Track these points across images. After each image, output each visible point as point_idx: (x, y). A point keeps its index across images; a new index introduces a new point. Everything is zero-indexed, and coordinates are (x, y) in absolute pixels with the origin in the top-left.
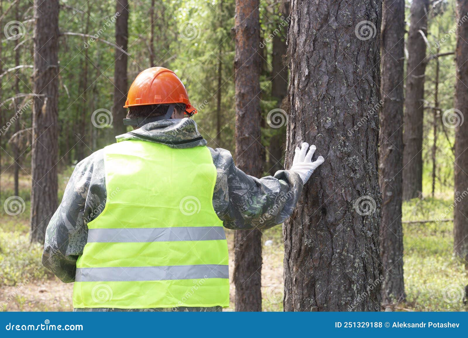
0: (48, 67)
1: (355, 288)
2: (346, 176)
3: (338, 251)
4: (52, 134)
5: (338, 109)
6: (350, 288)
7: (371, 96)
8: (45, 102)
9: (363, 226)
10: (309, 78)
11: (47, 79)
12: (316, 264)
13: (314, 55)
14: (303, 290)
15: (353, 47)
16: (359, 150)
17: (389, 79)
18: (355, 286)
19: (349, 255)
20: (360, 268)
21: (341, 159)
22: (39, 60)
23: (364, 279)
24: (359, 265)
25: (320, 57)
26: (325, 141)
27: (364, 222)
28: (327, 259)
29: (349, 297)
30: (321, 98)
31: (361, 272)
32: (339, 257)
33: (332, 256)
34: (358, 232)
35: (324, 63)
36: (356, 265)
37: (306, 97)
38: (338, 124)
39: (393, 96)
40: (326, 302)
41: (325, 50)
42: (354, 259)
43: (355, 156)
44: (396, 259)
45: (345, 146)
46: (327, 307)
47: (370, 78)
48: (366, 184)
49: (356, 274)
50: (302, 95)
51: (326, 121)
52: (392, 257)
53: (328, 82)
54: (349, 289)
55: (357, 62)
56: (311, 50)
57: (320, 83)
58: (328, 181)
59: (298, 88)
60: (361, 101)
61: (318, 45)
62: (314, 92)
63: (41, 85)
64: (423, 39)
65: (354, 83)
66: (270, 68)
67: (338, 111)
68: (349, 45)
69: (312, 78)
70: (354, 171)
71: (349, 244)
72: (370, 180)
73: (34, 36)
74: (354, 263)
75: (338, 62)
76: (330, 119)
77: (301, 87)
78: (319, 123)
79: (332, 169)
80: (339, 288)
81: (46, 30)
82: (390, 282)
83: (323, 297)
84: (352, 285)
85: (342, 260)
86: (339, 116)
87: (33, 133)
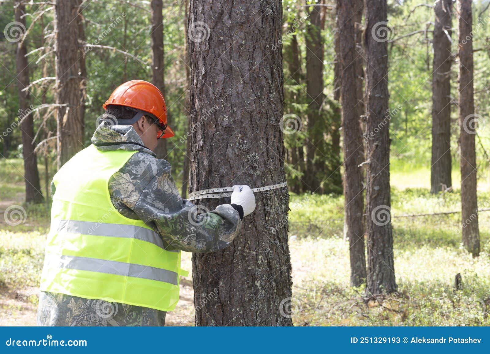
0: (69, 78)
1: (259, 285)
2: (245, 173)
3: (240, 248)
4: (75, 141)
5: (236, 106)
6: (254, 285)
7: (270, 93)
8: (67, 112)
9: (266, 223)
10: (206, 77)
11: (69, 89)
12: (219, 262)
13: (210, 55)
14: (208, 288)
15: (248, 44)
16: (258, 147)
17: (373, 77)
18: (259, 282)
19: (251, 252)
20: (263, 265)
21: (240, 156)
22: (60, 72)
23: (269, 275)
24: (262, 261)
25: (215, 55)
26: (223, 139)
27: (267, 218)
28: (229, 256)
29: (252, 293)
30: (218, 96)
31: (266, 268)
32: (242, 254)
33: (234, 253)
34: (260, 229)
35: (220, 62)
36: (259, 261)
37: (204, 96)
38: (235, 122)
39: (377, 93)
40: (230, 299)
41: (220, 48)
42: (257, 255)
43: (254, 153)
44: (386, 250)
45: (243, 143)
46: (231, 304)
47: (268, 75)
48: (267, 180)
49: (260, 270)
50: (200, 95)
51: (223, 120)
52: (382, 249)
53: (224, 81)
54: (252, 286)
55: (253, 59)
56: (206, 49)
57: (216, 81)
58: (227, 179)
59: (197, 87)
60: (259, 97)
61: (213, 43)
62: (211, 90)
63: (63, 95)
64: (447, 37)
65: (250, 80)
66: (304, 71)
67: (235, 109)
68: (243, 42)
69: (208, 77)
70: (254, 168)
71: (251, 241)
72: (272, 176)
73: (55, 50)
74: (257, 259)
75: (234, 60)
76: (227, 117)
77: (199, 86)
78: (217, 121)
79: (231, 167)
80: (242, 285)
81: (66, 43)
82: (380, 273)
83: (227, 294)
84: (256, 282)
85: (244, 257)
86: (236, 114)
87: (58, 141)
